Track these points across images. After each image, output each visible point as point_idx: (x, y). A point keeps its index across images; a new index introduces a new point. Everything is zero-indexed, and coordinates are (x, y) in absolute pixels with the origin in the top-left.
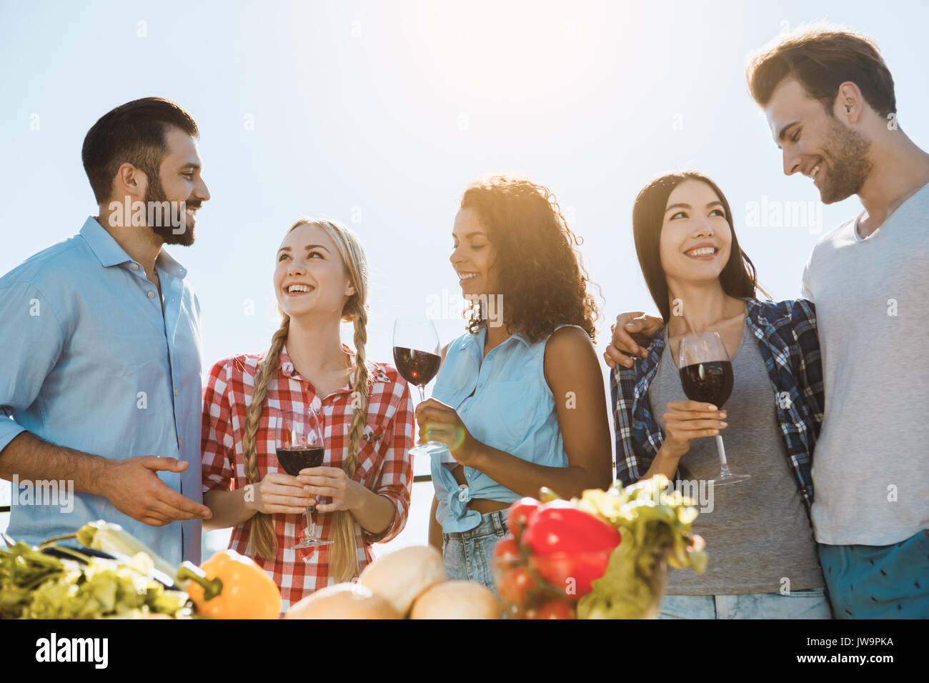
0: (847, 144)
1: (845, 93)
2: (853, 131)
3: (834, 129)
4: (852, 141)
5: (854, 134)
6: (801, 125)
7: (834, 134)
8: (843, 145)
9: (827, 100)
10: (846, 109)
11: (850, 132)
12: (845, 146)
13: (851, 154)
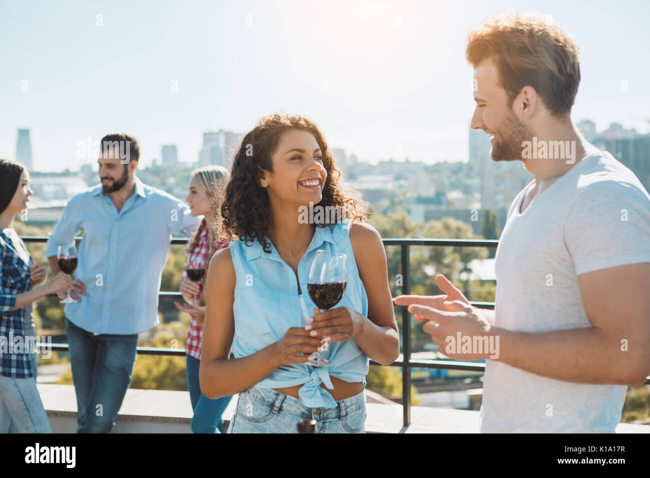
0: (515, 132)
1: (525, 93)
2: (523, 124)
3: (508, 119)
4: (519, 131)
5: (523, 126)
6: (486, 104)
7: (508, 122)
8: (511, 133)
9: (511, 93)
10: (522, 106)
11: (520, 125)
12: (513, 133)
13: (516, 140)
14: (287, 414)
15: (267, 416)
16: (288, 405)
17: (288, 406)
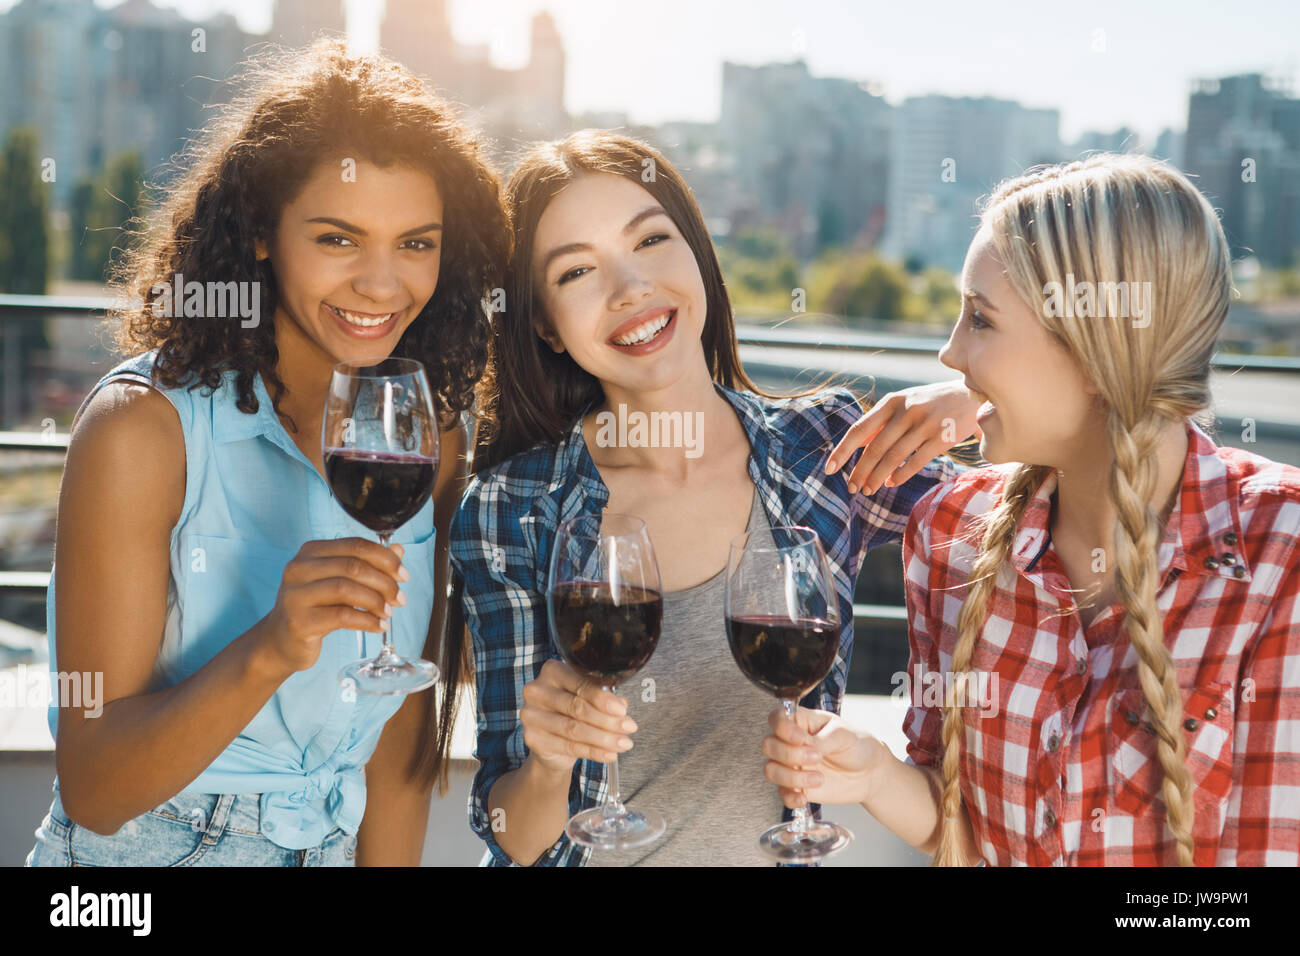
14: (240, 841)
15: (184, 857)
16: (243, 817)
17: (242, 821)
